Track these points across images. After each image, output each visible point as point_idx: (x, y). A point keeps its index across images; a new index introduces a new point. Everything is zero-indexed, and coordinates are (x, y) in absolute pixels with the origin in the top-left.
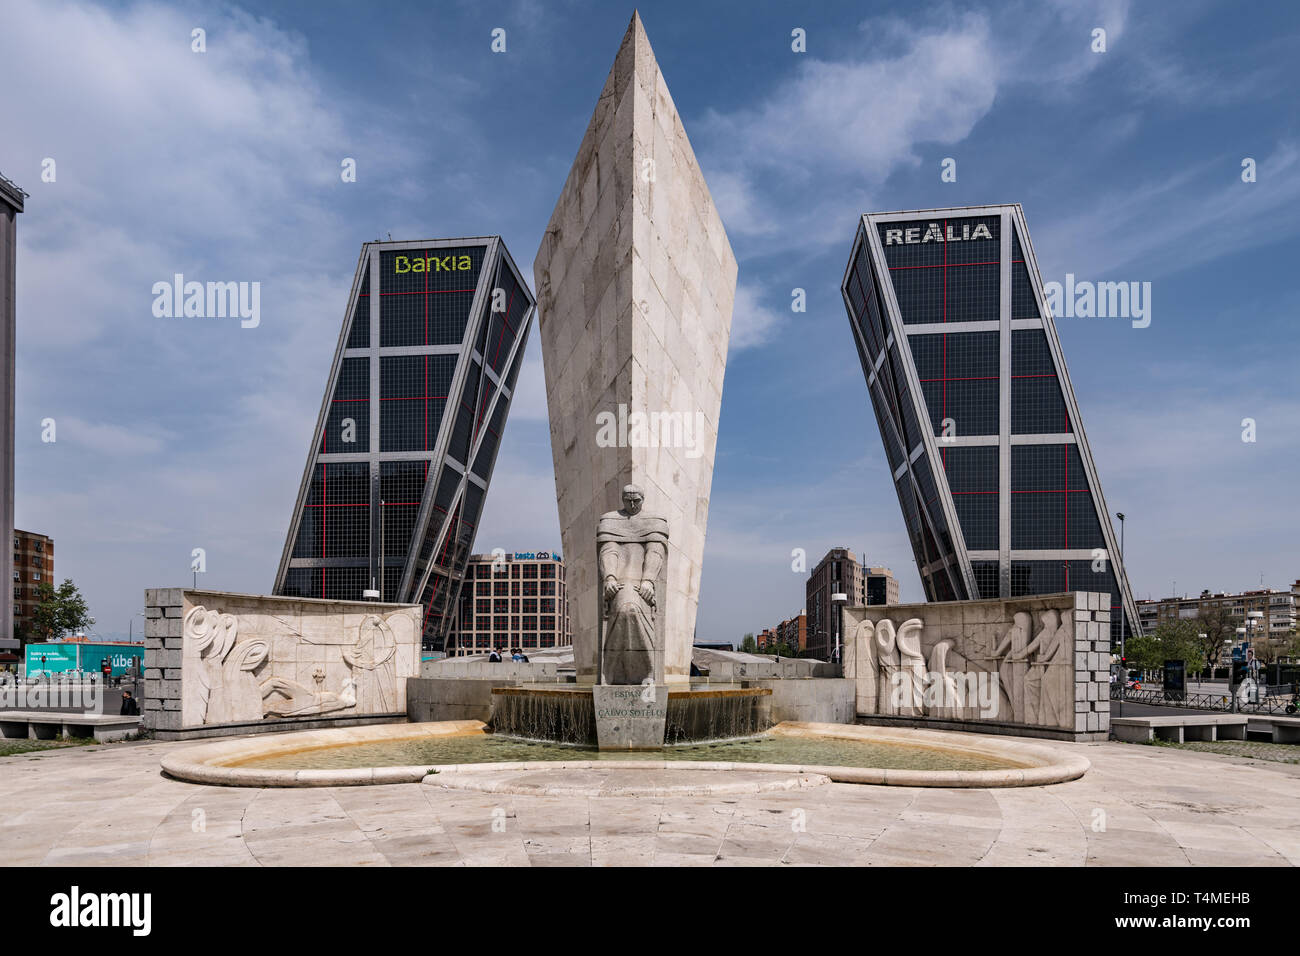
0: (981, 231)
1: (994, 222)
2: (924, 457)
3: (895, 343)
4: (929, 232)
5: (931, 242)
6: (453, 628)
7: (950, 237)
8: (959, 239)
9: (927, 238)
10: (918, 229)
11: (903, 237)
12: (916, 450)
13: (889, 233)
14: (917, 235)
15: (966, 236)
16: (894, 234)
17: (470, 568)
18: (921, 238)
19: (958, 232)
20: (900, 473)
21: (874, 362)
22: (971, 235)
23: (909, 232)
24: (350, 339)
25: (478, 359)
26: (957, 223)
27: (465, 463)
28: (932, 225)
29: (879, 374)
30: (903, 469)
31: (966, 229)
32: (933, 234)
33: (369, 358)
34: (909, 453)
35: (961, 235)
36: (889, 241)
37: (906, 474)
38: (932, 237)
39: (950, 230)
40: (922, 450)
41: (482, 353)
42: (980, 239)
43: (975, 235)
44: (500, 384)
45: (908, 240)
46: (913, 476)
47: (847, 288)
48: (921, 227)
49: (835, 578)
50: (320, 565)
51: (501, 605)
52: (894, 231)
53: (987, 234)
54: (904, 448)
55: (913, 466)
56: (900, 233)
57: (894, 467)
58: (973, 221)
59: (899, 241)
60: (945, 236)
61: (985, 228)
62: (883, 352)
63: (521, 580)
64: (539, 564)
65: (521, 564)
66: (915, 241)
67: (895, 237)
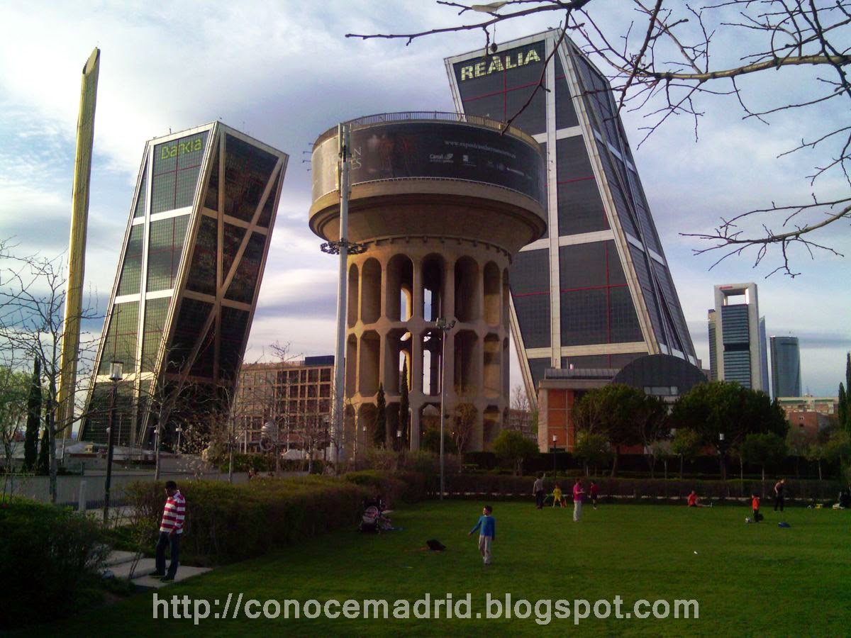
0: (532, 56)
1: (541, 47)
4: (492, 64)
5: (495, 72)
7: (508, 66)
8: (515, 66)
9: (491, 69)
10: (483, 64)
11: (473, 72)
13: (463, 71)
14: (483, 69)
15: (520, 62)
16: (467, 70)
18: (487, 70)
19: (514, 60)
22: (524, 59)
23: (477, 67)
28: (494, 58)
31: (520, 56)
32: (495, 65)
35: (517, 62)
36: (463, 77)
38: (494, 68)
39: (508, 59)
42: (532, 63)
43: (527, 60)
45: (478, 74)
48: (486, 61)
52: (467, 68)
53: (536, 58)
56: (470, 69)
58: (524, 49)
59: (471, 76)
60: (504, 65)
61: (535, 54)
63: (307, 384)
64: (320, 369)
65: (307, 369)
66: (483, 74)
67: (467, 73)
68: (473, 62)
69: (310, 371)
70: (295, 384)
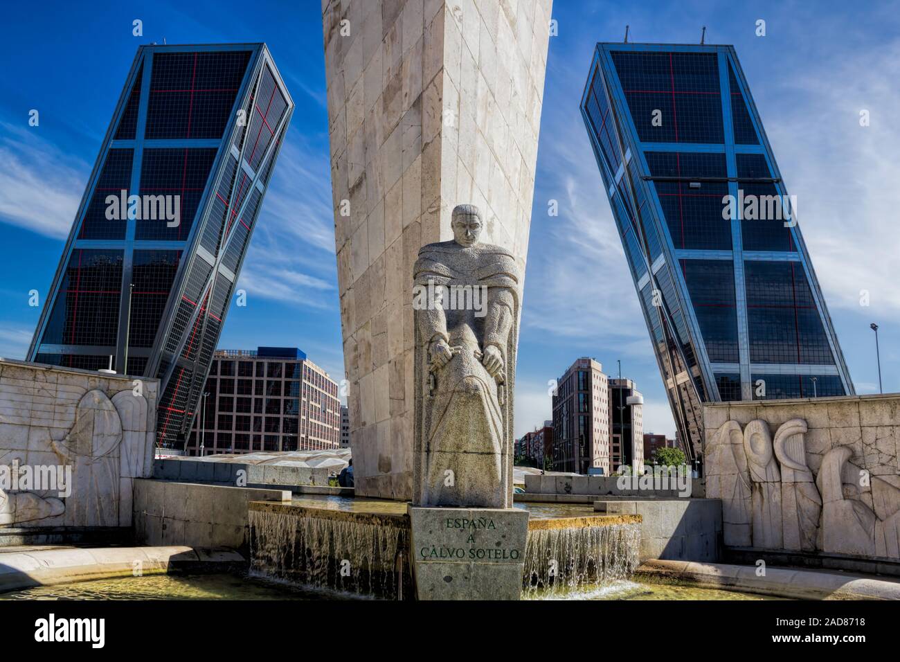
2: (665, 268)
3: (633, 160)
6: (195, 427)
12: (658, 260)
17: (215, 363)
20: (642, 283)
21: (614, 175)
24: (118, 130)
25: (236, 155)
27: (216, 254)
29: (619, 186)
30: (645, 279)
33: (133, 150)
34: (651, 264)
37: (649, 284)
40: (664, 262)
41: (240, 150)
44: (256, 179)
46: (655, 287)
47: (586, 107)
49: (581, 388)
50: (68, 352)
51: (244, 405)
54: (646, 259)
55: (655, 277)
57: (636, 279)
62: (621, 166)
63: (265, 379)
64: (284, 362)
65: (266, 361)
69: (269, 363)
70: (248, 378)
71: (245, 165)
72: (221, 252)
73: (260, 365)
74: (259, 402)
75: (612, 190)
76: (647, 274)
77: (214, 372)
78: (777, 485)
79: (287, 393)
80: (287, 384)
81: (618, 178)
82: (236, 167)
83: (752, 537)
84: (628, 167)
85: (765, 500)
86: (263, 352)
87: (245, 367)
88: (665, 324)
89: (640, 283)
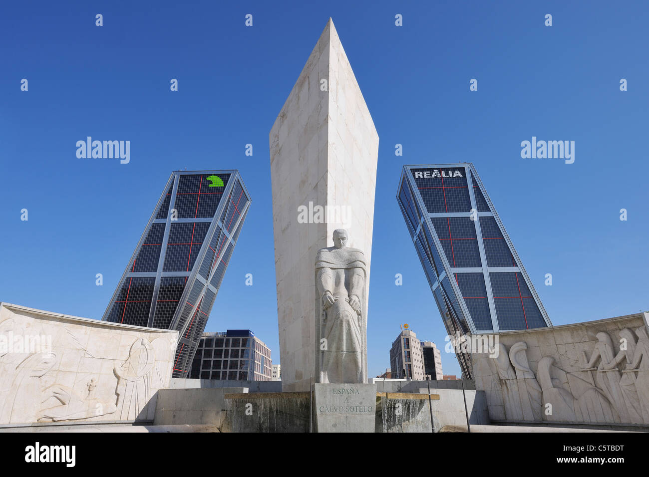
0: (457, 174)
1: (462, 170)
2: (447, 278)
3: (425, 222)
4: (434, 173)
5: (436, 177)
8: (448, 176)
9: (433, 176)
11: (423, 175)
12: (442, 274)
13: (416, 173)
14: (429, 174)
15: (451, 175)
18: (431, 175)
19: (447, 174)
20: (435, 286)
21: (416, 231)
22: (453, 175)
23: (425, 173)
24: (159, 214)
25: (221, 225)
26: (447, 170)
27: (207, 279)
28: (435, 171)
29: (418, 236)
31: (450, 172)
32: (436, 174)
33: (165, 224)
34: (438, 276)
35: (448, 175)
36: (417, 177)
37: (438, 287)
39: (443, 173)
40: (445, 275)
41: (223, 223)
42: (457, 177)
43: (455, 175)
44: (230, 238)
45: (425, 176)
46: (442, 289)
47: (399, 197)
48: (430, 171)
52: (419, 172)
53: (460, 175)
54: (436, 274)
55: (441, 283)
56: (421, 173)
57: (431, 285)
58: (453, 170)
59: (421, 177)
60: (441, 175)
61: (459, 173)
62: (419, 226)
63: (230, 348)
64: (241, 338)
65: (231, 338)
66: (428, 177)
67: (419, 175)
68: (423, 170)
69: (233, 339)
70: (220, 348)
71: (225, 231)
72: (210, 278)
73: (228, 340)
74: (225, 362)
75: (415, 238)
76: (437, 282)
77: (201, 345)
78: (515, 381)
79: (242, 357)
80: (243, 351)
81: (418, 232)
82: (220, 232)
83: (505, 413)
84: (422, 226)
85: (510, 390)
86: (230, 333)
87: (219, 342)
88: (449, 309)
89: (433, 287)
